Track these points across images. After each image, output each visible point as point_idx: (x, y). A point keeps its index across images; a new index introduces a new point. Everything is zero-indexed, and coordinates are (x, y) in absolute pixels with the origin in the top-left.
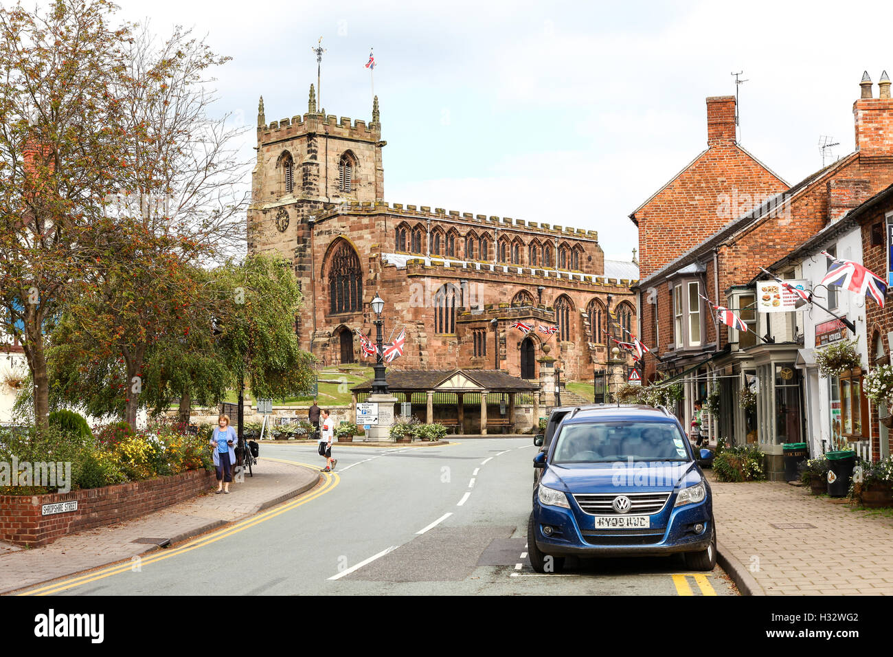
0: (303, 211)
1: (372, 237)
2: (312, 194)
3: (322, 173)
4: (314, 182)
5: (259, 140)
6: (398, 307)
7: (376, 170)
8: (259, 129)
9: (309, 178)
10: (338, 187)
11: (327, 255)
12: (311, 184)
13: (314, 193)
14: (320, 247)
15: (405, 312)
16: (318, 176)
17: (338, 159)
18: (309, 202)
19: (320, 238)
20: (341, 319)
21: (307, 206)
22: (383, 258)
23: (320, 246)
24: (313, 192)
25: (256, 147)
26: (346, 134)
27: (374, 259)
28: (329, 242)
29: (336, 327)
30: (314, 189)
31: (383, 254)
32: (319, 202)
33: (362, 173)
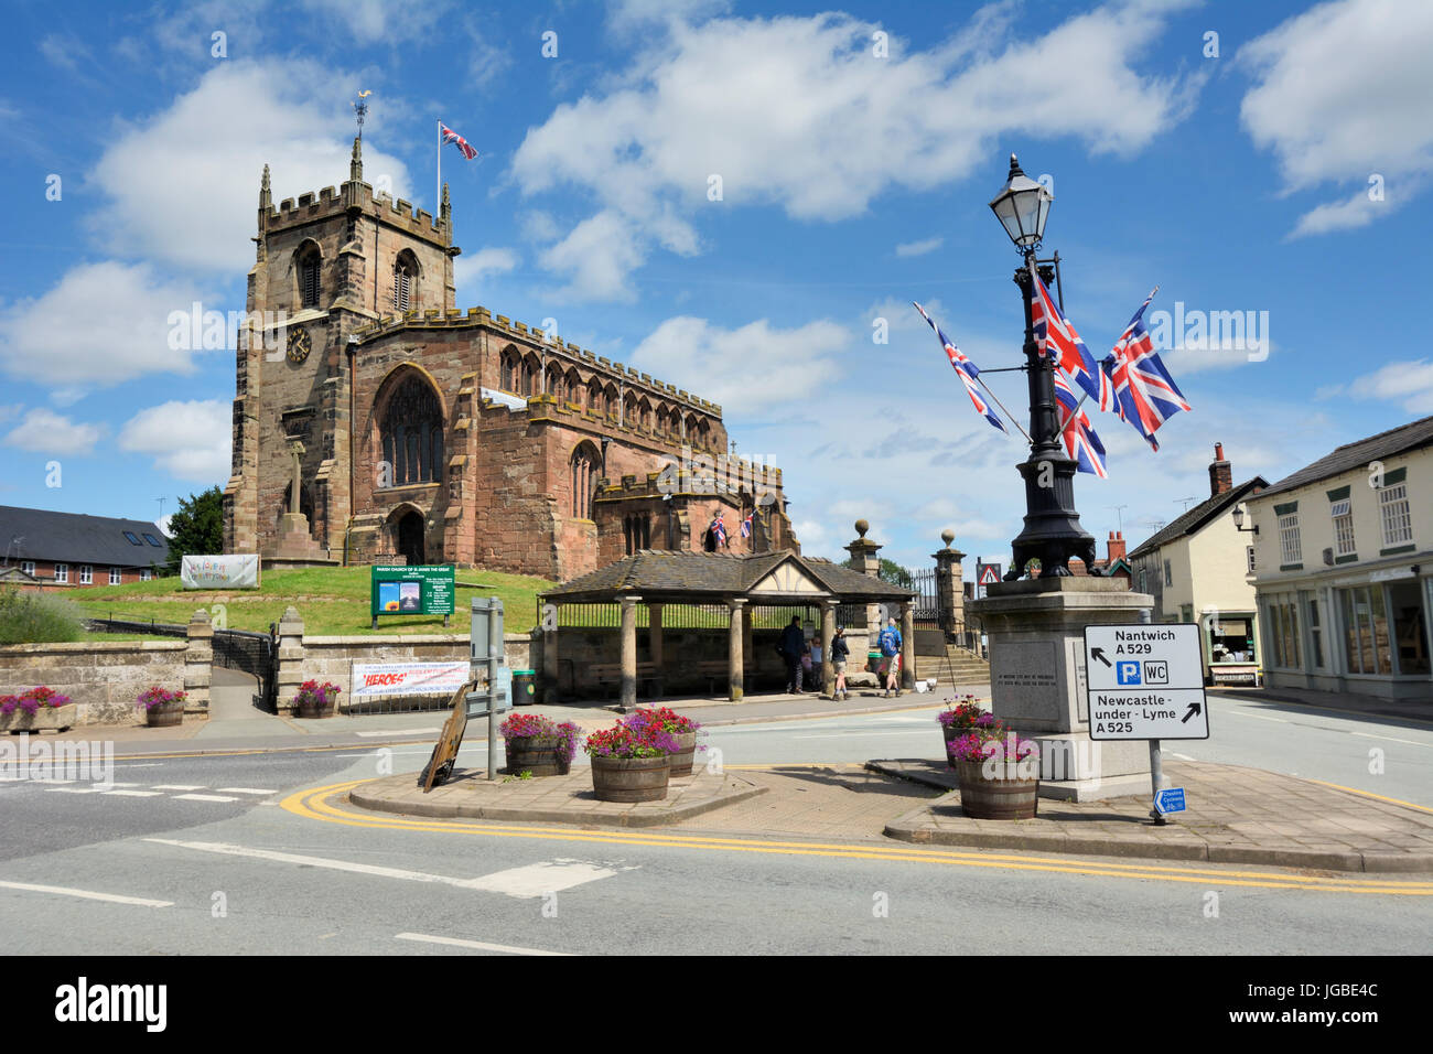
0: (339, 325)
1: (464, 364)
2: (354, 303)
3: (370, 274)
4: (358, 285)
5: (261, 228)
6: (511, 472)
7: (447, 288)
8: (262, 211)
9: (350, 276)
10: (392, 301)
11: (379, 395)
12: (354, 286)
13: (358, 301)
14: (367, 384)
15: (524, 481)
16: (364, 277)
17: (394, 259)
18: (350, 312)
19: (368, 370)
20: (401, 495)
21: (346, 319)
22: (483, 396)
23: (368, 382)
24: (355, 299)
25: (256, 237)
26: (405, 225)
27: (468, 397)
28: (384, 374)
29: (393, 508)
30: (357, 296)
31: (483, 389)
32: (364, 316)
33: (427, 288)
